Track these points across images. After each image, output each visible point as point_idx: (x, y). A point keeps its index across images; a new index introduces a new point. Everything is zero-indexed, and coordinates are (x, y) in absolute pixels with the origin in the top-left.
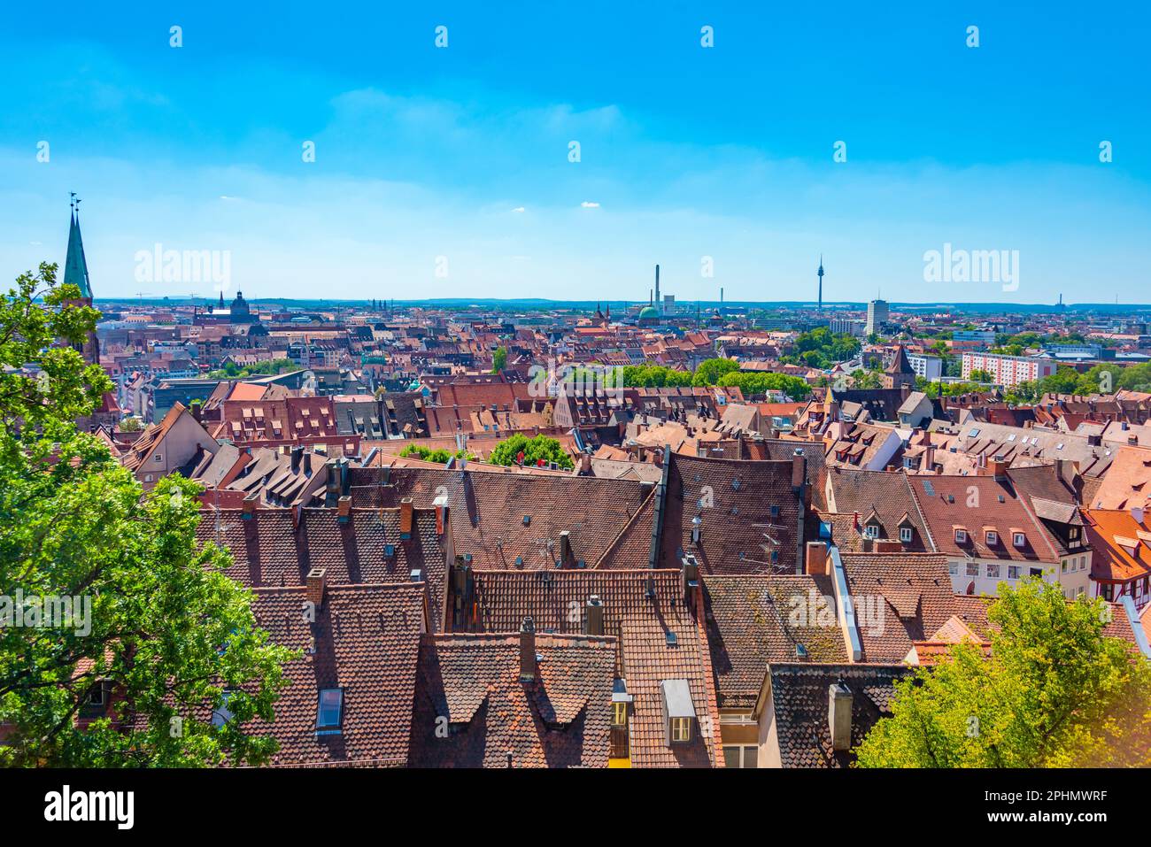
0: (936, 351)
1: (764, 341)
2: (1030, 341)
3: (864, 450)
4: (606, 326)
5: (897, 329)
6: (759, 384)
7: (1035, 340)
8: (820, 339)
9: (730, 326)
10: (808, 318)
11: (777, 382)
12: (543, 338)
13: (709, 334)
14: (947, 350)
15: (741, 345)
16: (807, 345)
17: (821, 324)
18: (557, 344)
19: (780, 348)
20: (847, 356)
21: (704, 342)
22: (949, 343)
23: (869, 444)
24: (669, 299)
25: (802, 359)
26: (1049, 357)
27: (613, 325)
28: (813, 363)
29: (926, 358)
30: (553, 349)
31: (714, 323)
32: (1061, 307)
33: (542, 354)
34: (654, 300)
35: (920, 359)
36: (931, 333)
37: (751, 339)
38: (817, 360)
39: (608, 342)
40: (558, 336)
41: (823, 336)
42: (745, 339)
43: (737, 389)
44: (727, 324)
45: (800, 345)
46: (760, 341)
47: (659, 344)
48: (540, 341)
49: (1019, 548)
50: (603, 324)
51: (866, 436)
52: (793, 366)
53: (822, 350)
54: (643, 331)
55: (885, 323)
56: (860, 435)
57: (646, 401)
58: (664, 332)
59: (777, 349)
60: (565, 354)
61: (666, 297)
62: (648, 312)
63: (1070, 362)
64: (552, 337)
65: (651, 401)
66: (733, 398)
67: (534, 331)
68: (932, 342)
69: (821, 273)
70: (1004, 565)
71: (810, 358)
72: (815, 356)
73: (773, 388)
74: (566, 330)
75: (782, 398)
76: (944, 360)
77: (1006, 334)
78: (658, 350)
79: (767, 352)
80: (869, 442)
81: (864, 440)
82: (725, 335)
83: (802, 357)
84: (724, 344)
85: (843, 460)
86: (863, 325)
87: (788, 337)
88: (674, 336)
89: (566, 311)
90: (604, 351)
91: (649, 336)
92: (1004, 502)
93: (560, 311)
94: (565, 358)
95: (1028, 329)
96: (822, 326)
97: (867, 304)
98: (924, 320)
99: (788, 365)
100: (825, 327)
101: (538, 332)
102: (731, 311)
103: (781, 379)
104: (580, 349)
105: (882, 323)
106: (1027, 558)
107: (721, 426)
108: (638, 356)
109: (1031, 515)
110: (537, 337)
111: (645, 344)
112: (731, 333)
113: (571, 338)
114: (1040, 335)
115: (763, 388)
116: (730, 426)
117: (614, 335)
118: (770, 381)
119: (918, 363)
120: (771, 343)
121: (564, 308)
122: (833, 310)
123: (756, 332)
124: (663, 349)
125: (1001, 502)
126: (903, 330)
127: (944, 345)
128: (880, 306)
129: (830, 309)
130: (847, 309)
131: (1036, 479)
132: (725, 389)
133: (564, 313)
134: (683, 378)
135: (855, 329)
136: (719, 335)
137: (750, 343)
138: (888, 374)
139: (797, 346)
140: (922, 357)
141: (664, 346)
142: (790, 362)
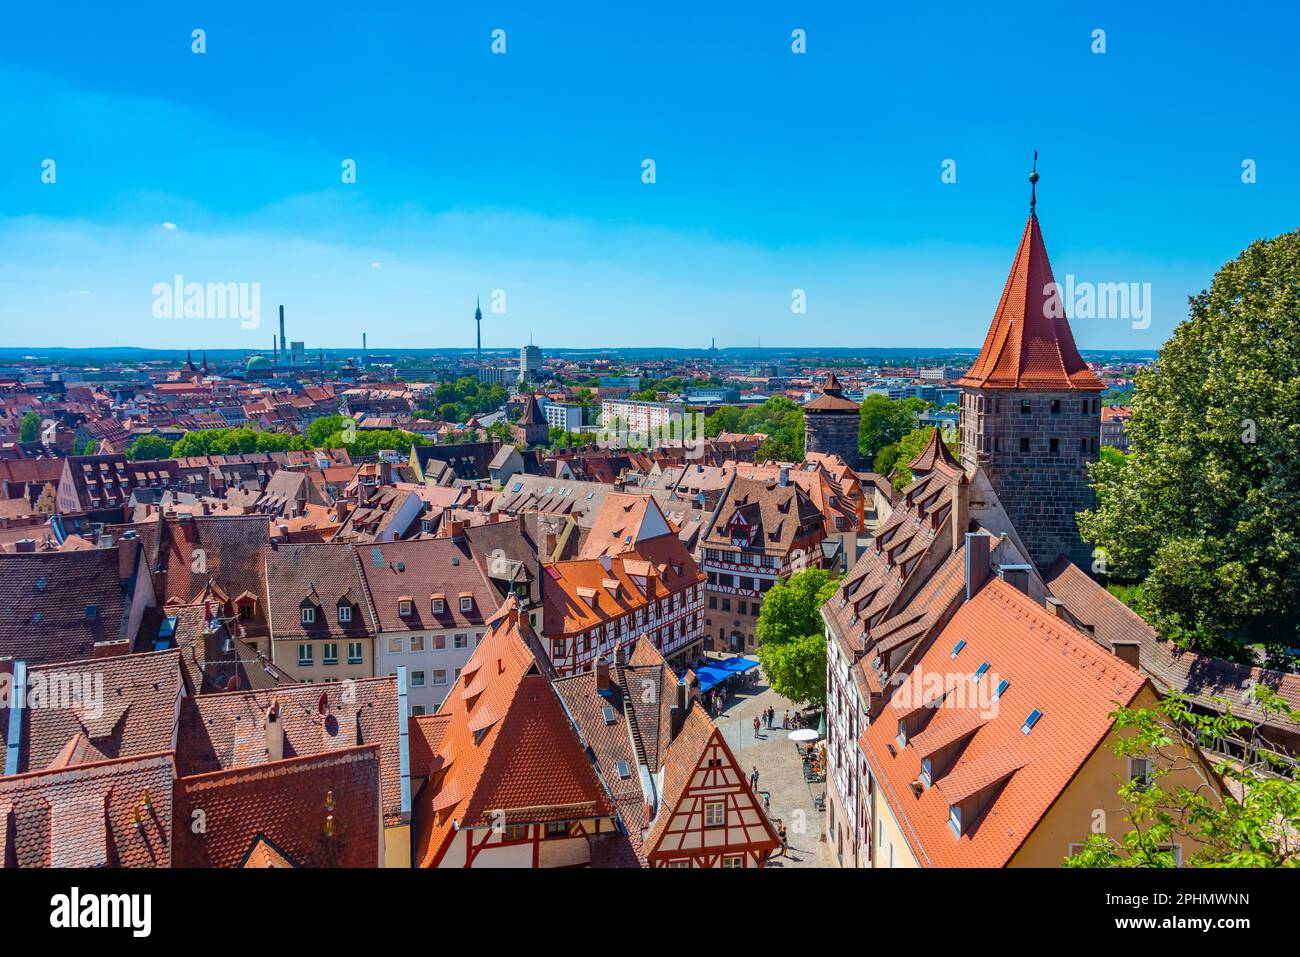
0: (578, 399)
1: (398, 393)
2: (675, 386)
3: (381, 516)
4: (199, 381)
5: (548, 376)
6: (372, 444)
7: (679, 384)
8: (463, 389)
9: (364, 377)
10: (456, 366)
11: (393, 440)
12: (106, 398)
13: (335, 387)
14: (591, 398)
15: (371, 399)
16: (447, 396)
17: (469, 373)
18: (124, 405)
19: (416, 402)
20: (490, 409)
21: (326, 397)
22: (594, 391)
23: (387, 509)
24: (298, 346)
25: (438, 413)
26: (682, 401)
27: (207, 380)
28: (451, 417)
29: (566, 406)
30: (119, 412)
31: (346, 374)
32: (713, 350)
33: (100, 419)
34: (279, 347)
35: (560, 408)
36: (582, 379)
37: (384, 392)
38: (455, 413)
39: (198, 400)
40: (127, 394)
41: (468, 386)
42: (377, 392)
43: (344, 451)
44: (362, 374)
45: (438, 397)
46: (394, 394)
47: (265, 401)
48: (100, 403)
49: (465, 614)
50: (195, 378)
51: (384, 501)
52: (426, 421)
53: (464, 402)
54: (249, 385)
55: (535, 370)
56: (380, 499)
57: (190, 474)
58: (277, 386)
59: (411, 403)
60: (134, 418)
61: (294, 344)
62: (257, 362)
63: (700, 405)
64: (118, 396)
65: (197, 473)
66: (338, 461)
67: (93, 390)
68: (577, 390)
69: (478, 316)
70: (450, 635)
71: (447, 411)
72: (453, 409)
73: (388, 447)
74: (141, 387)
75: (397, 458)
76: (585, 409)
77: (654, 380)
78: (265, 408)
79: (400, 406)
80: (386, 507)
81: (382, 505)
82: (353, 388)
83: (437, 411)
84: (351, 398)
85: (359, 530)
86: (517, 373)
87: (427, 389)
88: (290, 390)
89: (161, 362)
90: (192, 412)
91: (256, 392)
92: (458, 565)
93: (152, 362)
94: (135, 422)
95: (675, 374)
96: (469, 376)
97: (519, 350)
98: (580, 366)
99: (421, 421)
100: (473, 376)
101: (99, 390)
102: (375, 360)
103: (398, 436)
104: (157, 411)
105: (532, 371)
106: (473, 623)
107: (265, 498)
108: (238, 417)
109: (483, 576)
110: (97, 396)
111: (248, 402)
112: (362, 385)
113: (147, 397)
114: (685, 379)
115: (376, 448)
116: (275, 498)
117: (209, 391)
118: (385, 440)
119: (559, 412)
120: (408, 395)
121: (158, 359)
122: (492, 358)
123: (393, 384)
124: (269, 407)
125: (456, 565)
126: (552, 378)
127: (589, 392)
128: (533, 352)
129: (490, 356)
130: (508, 356)
131: (497, 536)
132: (329, 452)
133: (158, 365)
134: (278, 441)
135: (507, 378)
136: (348, 387)
137: (382, 396)
138: (520, 426)
139: (435, 398)
140: (563, 406)
141: (271, 403)
142: (424, 416)
